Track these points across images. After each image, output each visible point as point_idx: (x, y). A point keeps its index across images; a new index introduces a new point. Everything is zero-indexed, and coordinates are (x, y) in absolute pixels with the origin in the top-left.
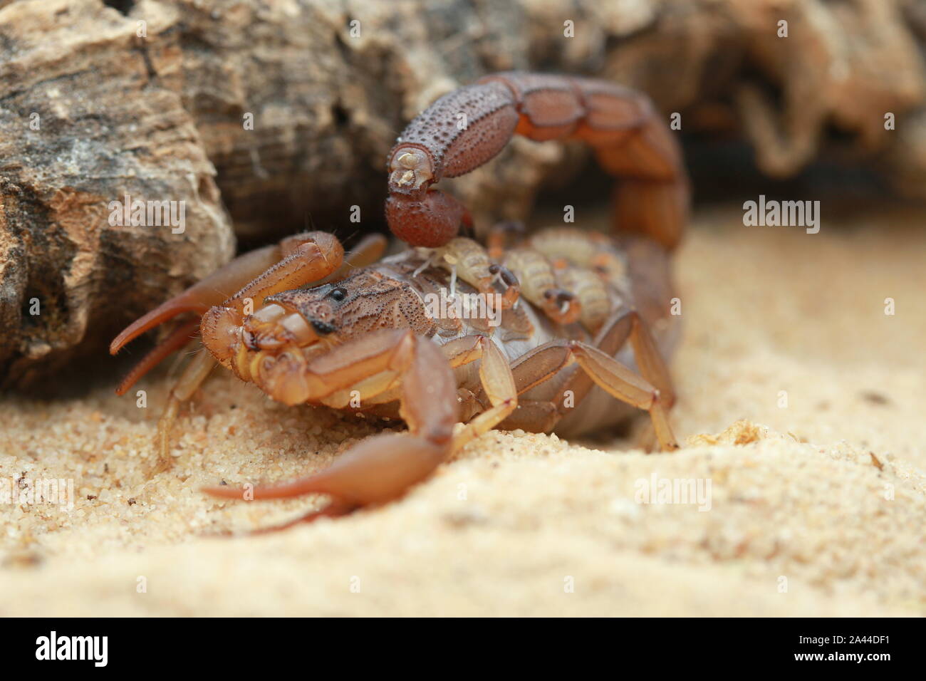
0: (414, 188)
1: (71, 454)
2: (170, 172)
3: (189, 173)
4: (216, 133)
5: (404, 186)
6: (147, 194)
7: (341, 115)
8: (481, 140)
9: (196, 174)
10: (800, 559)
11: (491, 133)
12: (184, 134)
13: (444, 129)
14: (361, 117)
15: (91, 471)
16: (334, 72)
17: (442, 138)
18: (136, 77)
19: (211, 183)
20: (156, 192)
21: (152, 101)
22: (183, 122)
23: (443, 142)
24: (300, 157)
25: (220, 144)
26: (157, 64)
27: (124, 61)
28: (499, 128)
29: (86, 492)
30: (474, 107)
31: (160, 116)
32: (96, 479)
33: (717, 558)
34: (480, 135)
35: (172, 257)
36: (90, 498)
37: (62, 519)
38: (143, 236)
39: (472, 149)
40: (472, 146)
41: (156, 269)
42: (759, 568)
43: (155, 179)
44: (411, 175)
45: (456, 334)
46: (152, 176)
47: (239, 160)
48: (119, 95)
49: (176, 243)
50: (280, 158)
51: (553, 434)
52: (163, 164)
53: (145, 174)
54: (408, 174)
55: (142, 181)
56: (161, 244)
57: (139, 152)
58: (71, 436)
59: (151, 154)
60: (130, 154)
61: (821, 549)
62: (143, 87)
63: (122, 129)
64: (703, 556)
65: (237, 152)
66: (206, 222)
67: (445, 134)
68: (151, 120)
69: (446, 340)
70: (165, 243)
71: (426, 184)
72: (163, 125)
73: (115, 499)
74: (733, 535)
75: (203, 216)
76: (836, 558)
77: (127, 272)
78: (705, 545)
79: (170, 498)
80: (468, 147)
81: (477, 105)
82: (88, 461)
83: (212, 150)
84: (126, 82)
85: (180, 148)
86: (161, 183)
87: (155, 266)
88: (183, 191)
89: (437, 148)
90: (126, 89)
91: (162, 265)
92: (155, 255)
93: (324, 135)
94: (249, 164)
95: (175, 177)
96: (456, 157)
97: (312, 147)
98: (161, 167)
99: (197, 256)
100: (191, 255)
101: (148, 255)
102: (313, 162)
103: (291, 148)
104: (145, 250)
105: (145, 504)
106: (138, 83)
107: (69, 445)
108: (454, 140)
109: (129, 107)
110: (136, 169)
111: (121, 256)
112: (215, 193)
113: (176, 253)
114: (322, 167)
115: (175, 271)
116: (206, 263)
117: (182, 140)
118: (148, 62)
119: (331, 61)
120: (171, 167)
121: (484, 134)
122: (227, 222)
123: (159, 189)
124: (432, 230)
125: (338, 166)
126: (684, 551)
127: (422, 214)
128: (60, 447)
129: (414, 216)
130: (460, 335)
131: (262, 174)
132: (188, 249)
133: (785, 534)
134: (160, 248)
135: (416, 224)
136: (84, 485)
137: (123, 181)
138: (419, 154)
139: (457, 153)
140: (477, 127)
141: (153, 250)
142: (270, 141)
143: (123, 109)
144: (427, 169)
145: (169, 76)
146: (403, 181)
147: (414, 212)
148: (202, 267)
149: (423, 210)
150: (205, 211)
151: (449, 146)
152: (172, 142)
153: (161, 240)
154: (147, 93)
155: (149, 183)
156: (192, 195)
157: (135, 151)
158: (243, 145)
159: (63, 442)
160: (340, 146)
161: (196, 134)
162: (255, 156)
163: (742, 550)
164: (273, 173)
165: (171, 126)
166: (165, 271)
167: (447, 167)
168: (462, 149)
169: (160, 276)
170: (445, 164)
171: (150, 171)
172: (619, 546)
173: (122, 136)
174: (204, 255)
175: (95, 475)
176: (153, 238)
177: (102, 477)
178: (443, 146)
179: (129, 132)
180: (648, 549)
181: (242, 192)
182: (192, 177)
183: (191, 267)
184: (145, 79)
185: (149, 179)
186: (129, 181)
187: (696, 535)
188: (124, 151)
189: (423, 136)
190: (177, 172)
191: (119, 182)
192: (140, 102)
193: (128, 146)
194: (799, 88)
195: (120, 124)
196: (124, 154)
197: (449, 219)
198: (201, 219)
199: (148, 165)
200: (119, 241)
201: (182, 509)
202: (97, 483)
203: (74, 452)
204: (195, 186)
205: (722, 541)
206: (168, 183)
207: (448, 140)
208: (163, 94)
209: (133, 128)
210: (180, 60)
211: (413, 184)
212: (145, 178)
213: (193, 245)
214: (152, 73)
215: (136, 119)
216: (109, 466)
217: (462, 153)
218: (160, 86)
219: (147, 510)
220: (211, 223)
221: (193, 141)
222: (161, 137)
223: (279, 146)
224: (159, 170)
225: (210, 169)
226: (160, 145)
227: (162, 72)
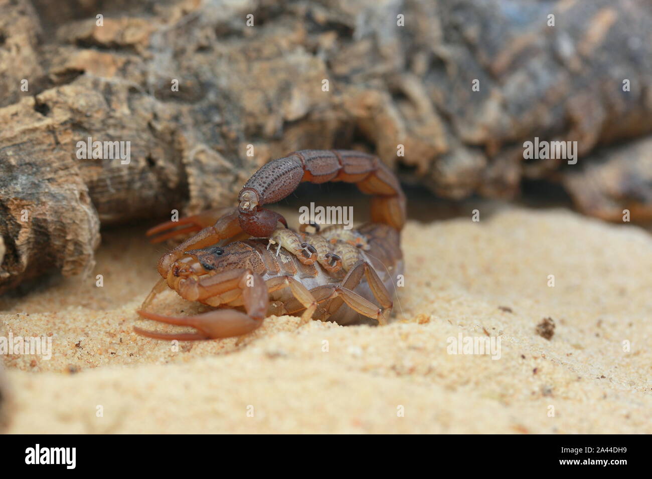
0: (250, 210)
1: (104, 334)
2: (66, 190)
3: (75, 190)
4: (89, 172)
5: (245, 209)
6: (54, 200)
7: (151, 162)
8: (284, 185)
9: (78, 191)
10: (441, 376)
11: (289, 181)
12: (73, 172)
13: (264, 180)
14: (161, 163)
15: (114, 342)
16: (148, 141)
17: (263, 185)
18: (50, 145)
19: (85, 194)
20: (58, 199)
21: (58, 156)
22: (72, 166)
23: (263, 186)
24: (131, 182)
25: (92, 176)
26: (60, 138)
27: (44, 137)
28: (293, 179)
29: (110, 351)
30: (280, 168)
31: (61, 163)
32: (116, 345)
33: (399, 374)
34: (283, 182)
35: (67, 231)
36: (112, 353)
37: (97, 363)
38: (53, 220)
39: (279, 189)
40: (279, 187)
41: (59, 236)
42: (420, 379)
43: (58, 193)
44: (248, 204)
45: (277, 274)
46: (57, 192)
47: (101, 184)
48: (42, 153)
49: (69, 223)
50: (121, 183)
51: (335, 322)
52: (62, 186)
53: (54, 191)
54: (248, 203)
55: (52, 194)
56: (62, 224)
57: (51, 181)
58: (106, 325)
59: (57, 181)
60: (47, 181)
61: (452, 371)
62: (53, 150)
63: (43, 169)
64: (392, 373)
65: (100, 180)
66: (83, 213)
67: (264, 183)
68: (56, 165)
69: (272, 277)
70: (64, 224)
71: (256, 208)
72: (62, 167)
73: (124, 354)
74: (408, 363)
75: (82, 210)
76: (459, 376)
77: (46, 238)
78: (393, 368)
79: (149, 352)
80: (277, 188)
81: (281, 168)
82: (113, 337)
83: (87, 179)
84: (44, 147)
85: (70, 178)
86: (61, 195)
87: (59, 235)
88: (72, 199)
89: (260, 189)
90: (45, 151)
91: (62, 234)
92: (59, 230)
93: (143, 172)
94: (106, 186)
95: (68, 192)
96: (270, 194)
97: (137, 177)
98: (62, 187)
99: (79, 230)
100: (76, 230)
101: (55, 229)
102: (138, 185)
103: (126, 178)
104: (54, 227)
105: (137, 356)
106: (51, 147)
107: (104, 329)
108: (269, 185)
109: (46, 159)
110: (48, 188)
111: (42, 230)
112: (88, 200)
113: (69, 228)
114: (142, 187)
115: (69, 237)
116: (84, 233)
117: (72, 174)
118: (56, 138)
119: (146, 136)
120: (66, 187)
121: (285, 182)
122: (95, 213)
123: (60, 198)
124: (261, 229)
125: (151, 187)
126: (382, 371)
127: (255, 222)
128: (100, 330)
129: (251, 223)
130: (279, 275)
131: (112, 191)
132: (75, 227)
133: (434, 364)
134: (62, 226)
135: (253, 227)
136: (110, 348)
137: (43, 194)
138: (252, 193)
139: (270, 192)
140: (281, 179)
141: (58, 227)
142: (116, 174)
143: (44, 160)
144: (255, 200)
145: (65, 144)
146: (245, 207)
147: (251, 221)
148: (82, 235)
149: (255, 220)
150: (83, 208)
151: (266, 188)
152: (67, 175)
153: (61, 222)
154: (55, 152)
155: (56, 195)
156: (76, 201)
157: (49, 180)
158: (103, 177)
159: (101, 328)
160: (152, 177)
161: (78, 171)
162: (108, 182)
163: (412, 371)
164: (118, 190)
165: (66, 168)
166: (64, 237)
167: (266, 198)
168: (273, 190)
169: (62, 240)
170: (265, 197)
171: (56, 189)
172: (350, 369)
173: (43, 173)
174: (82, 229)
175: (115, 343)
176: (58, 221)
177: (119, 344)
178: (264, 188)
179: (46, 171)
180: (365, 370)
181: (103, 200)
182: (76, 192)
183: (77, 235)
184: (54, 146)
185: (55, 193)
186: (45, 194)
187: (390, 363)
188: (43, 180)
189: (254, 184)
190: (69, 190)
191: (41, 194)
192: (51, 156)
193: (45, 178)
194: (382, 146)
195: (41, 167)
196: (44, 181)
197: (269, 223)
198: (81, 212)
199: (55, 186)
200: (41, 223)
201: (153, 357)
202: (117, 347)
203: (107, 333)
204: (78, 196)
205: (402, 367)
206: (64, 195)
207: (266, 185)
208: (62, 153)
209: (48, 169)
210: (72, 136)
211: (249, 208)
212: (53, 193)
213: (77, 224)
214: (58, 143)
215: (49, 165)
216: (122, 340)
217: (273, 192)
218: (61, 149)
219: (138, 358)
220: (86, 214)
221: (77, 175)
222: (61, 173)
223: (121, 177)
224: (60, 189)
225: (85, 188)
226: (61, 177)
227: (63, 142)
